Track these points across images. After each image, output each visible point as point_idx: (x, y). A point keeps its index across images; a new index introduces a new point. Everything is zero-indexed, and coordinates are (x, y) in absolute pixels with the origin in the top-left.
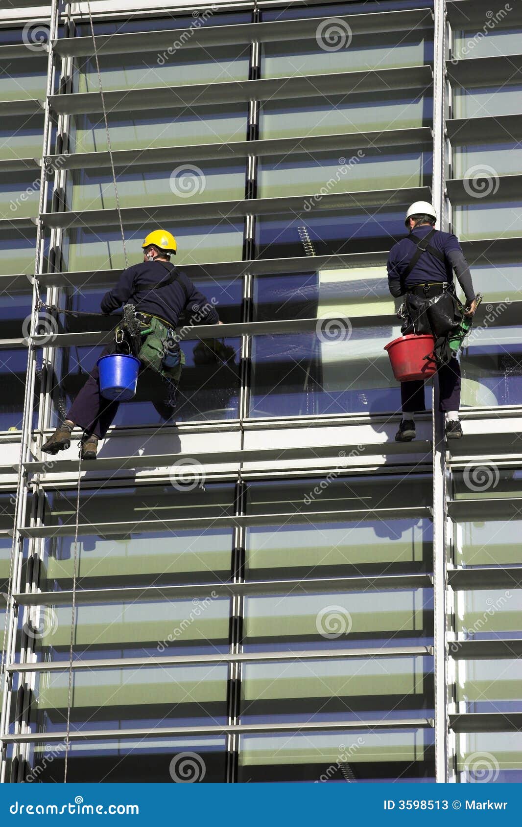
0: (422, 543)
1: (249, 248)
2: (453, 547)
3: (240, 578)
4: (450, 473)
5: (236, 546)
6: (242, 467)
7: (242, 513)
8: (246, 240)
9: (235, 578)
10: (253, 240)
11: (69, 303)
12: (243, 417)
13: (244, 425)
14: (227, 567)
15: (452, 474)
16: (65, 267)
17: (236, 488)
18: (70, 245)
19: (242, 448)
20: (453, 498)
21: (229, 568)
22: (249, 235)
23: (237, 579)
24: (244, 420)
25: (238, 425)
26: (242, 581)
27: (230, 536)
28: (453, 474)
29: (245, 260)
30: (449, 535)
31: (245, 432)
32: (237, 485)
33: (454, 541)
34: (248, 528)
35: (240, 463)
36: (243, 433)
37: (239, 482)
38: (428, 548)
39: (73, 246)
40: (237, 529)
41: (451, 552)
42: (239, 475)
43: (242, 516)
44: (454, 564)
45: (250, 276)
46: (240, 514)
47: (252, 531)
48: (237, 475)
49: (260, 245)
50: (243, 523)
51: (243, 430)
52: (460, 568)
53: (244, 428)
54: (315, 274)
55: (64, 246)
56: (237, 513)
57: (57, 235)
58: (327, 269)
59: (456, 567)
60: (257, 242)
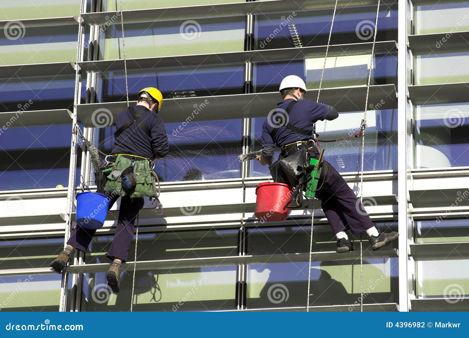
0: (390, 278)
1: (249, 41)
2: (415, 281)
3: (242, 306)
4: (412, 222)
5: (239, 280)
6: (244, 216)
7: (244, 253)
8: (247, 35)
9: (238, 306)
10: (253, 35)
11: (105, 84)
12: (245, 177)
13: (245, 183)
14: (232, 296)
15: (413, 222)
16: (102, 57)
17: (239, 234)
18: (106, 39)
19: (244, 201)
20: (415, 241)
21: (233, 297)
22: (250, 31)
23: (240, 307)
24: (246, 178)
25: (241, 183)
26: (244, 308)
27: (235, 272)
28: (415, 223)
29: (246, 51)
30: (411, 271)
31: (246, 189)
32: (240, 231)
33: (415, 276)
34: (249, 265)
35: (242, 214)
36: (245, 189)
37: (241, 229)
38: (395, 282)
39: (108, 40)
40: (240, 266)
41: (414, 285)
42: (242, 223)
43: (244, 256)
44: (415, 295)
45: (250, 64)
46: (242, 254)
47: (252, 268)
48: (240, 223)
49: (258, 39)
50: (245, 261)
51: (245, 187)
52: (420, 298)
53: (246, 185)
54: (302, 61)
55: (101, 40)
56: (240, 253)
57: (95, 31)
58: (312, 58)
59: (417, 297)
60: (256, 37)
